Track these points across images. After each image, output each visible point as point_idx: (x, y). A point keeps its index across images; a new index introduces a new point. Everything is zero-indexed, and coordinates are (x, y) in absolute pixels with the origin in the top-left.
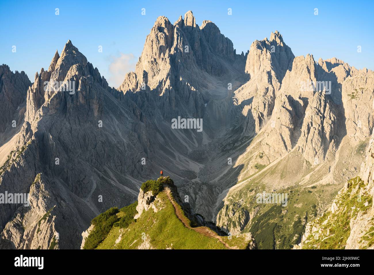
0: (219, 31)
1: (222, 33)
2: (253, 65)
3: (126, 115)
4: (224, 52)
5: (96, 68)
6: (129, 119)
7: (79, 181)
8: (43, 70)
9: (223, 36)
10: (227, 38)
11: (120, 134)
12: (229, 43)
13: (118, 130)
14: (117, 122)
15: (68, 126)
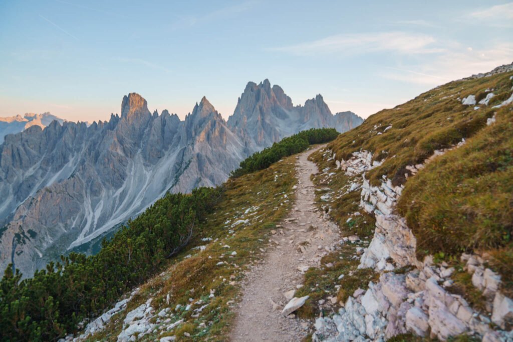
0: (283, 92)
1: (285, 93)
2: (307, 114)
3: (239, 143)
4: (286, 105)
5: (220, 114)
6: (241, 145)
7: (219, 182)
8: (189, 113)
9: (285, 95)
10: (288, 96)
11: (237, 154)
12: (289, 99)
13: (235, 151)
14: (235, 147)
15: (210, 148)
